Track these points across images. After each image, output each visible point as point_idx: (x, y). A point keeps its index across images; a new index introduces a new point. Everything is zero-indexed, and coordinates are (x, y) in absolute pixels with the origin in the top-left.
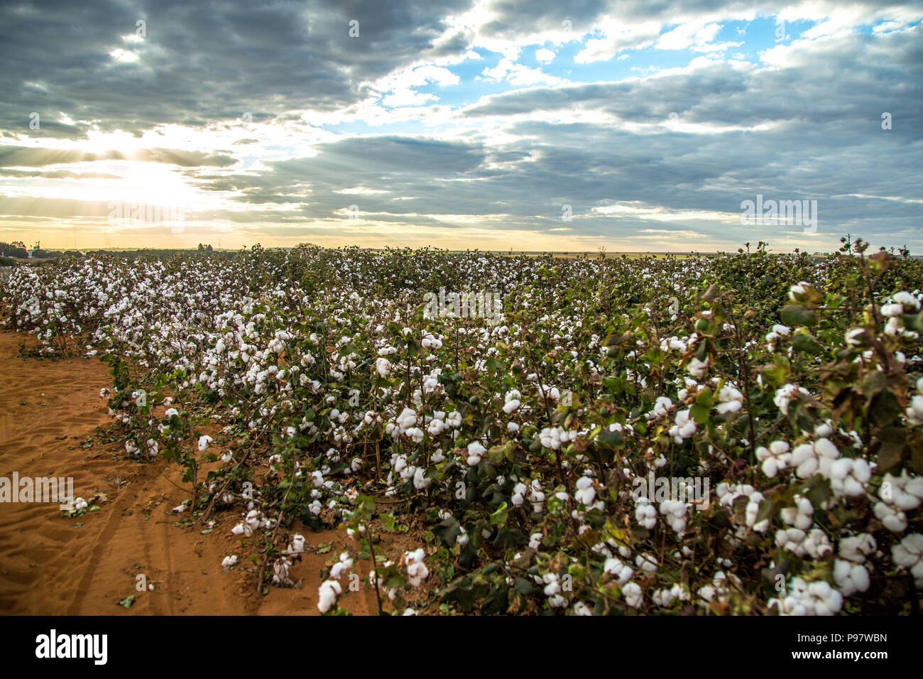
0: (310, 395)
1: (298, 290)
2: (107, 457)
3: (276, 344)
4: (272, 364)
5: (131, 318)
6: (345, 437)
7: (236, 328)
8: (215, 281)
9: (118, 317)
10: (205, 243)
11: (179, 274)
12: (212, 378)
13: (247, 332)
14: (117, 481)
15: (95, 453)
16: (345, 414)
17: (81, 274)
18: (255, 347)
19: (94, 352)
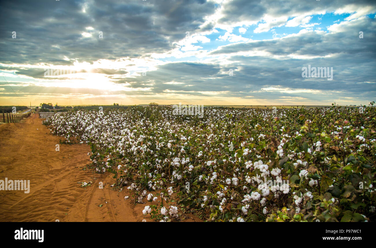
0: (150, 155)
1: (149, 121)
2: (91, 172)
3: (140, 139)
4: (139, 145)
5: (94, 131)
6: (160, 167)
7: (128, 134)
8: (120, 118)
9: (90, 131)
10: (116, 103)
11: (108, 116)
12: (121, 150)
13: (132, 135)
14: (95, 178)
15: (87, 172)
16: (160, 160)
17: (76, 116)
18: (134, 140)
19: (82, 142)
